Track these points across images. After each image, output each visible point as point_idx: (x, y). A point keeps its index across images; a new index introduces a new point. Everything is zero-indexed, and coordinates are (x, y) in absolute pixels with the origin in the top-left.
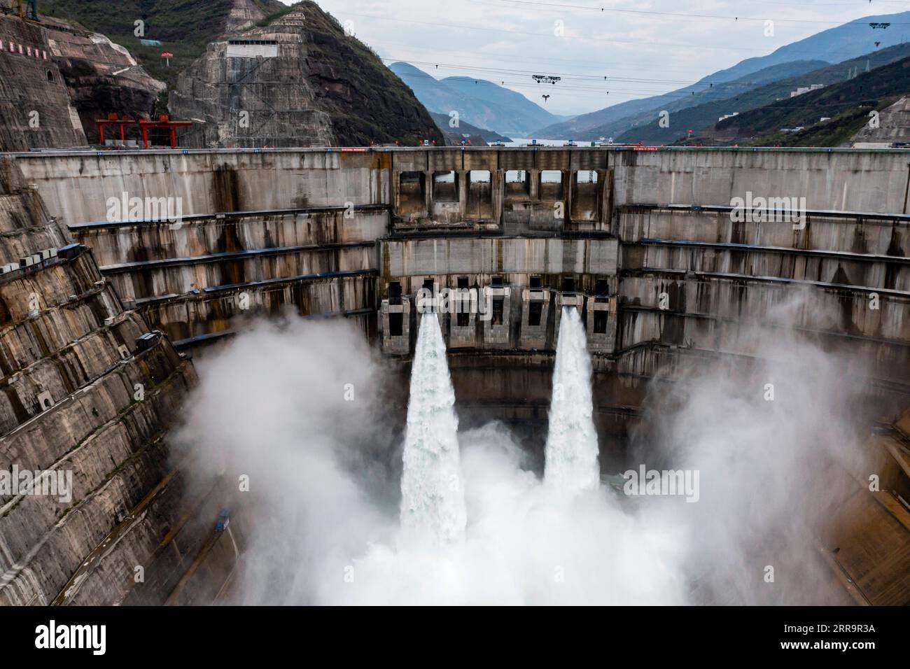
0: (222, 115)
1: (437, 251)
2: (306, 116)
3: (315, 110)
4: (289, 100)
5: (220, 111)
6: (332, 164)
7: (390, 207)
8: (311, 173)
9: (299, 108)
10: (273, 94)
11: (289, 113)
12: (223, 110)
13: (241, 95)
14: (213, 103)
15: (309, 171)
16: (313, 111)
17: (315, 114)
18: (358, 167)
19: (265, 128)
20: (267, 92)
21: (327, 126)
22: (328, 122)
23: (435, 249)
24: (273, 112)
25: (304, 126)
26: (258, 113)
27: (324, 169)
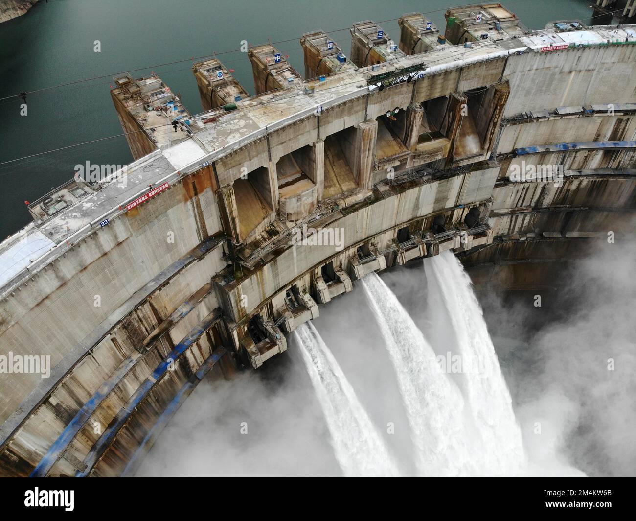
1: (297, 255)
6: (116, 237)
7: (226, 232)
8: (84, 277)
15: (80, 275)
18: (161, 213)
23: (295, 255)
27: (105, 254)
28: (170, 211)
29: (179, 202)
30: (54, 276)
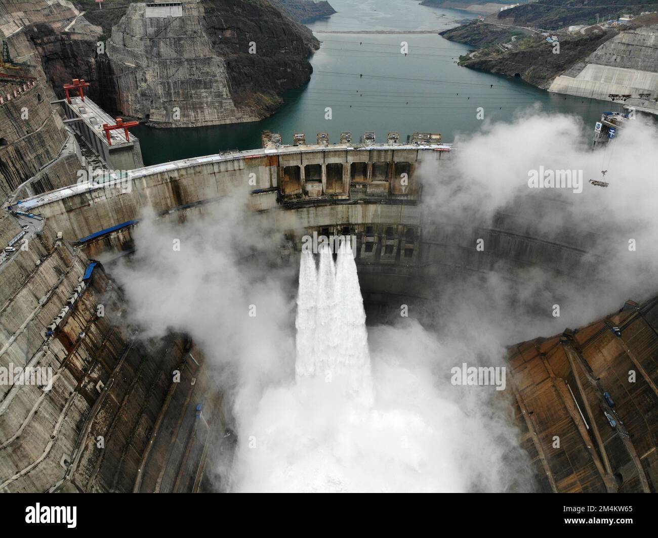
0: (147, 62)
2: (207, 61)
3: (214, 56)
4: (194, 49)
5: (145, 59)
6: (239, 166)
7: (278, 189)
9: (202, 56)
10: (182, 46)
11: (195, 60)
12: (147, 58)
13: (159, 47)
14: (139, 53)
15: (225, 173)
16: (212, 58)
17: (214, 59)
18: (257, 166)
19: (179, 72)
20: (177, 43)
21: (223, 68)
22: (223, 65)
24: (184, 60)
25: (206, 69)
26: (173, 61)
27: (235, 170)
28: (260, 167)
29: (263, 165)
30: (218, 167)
